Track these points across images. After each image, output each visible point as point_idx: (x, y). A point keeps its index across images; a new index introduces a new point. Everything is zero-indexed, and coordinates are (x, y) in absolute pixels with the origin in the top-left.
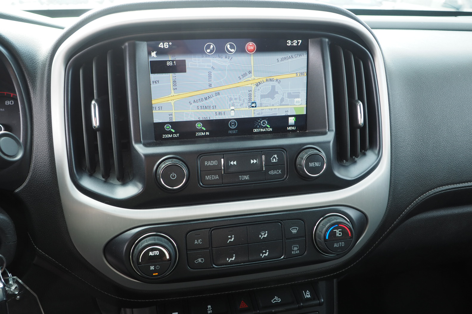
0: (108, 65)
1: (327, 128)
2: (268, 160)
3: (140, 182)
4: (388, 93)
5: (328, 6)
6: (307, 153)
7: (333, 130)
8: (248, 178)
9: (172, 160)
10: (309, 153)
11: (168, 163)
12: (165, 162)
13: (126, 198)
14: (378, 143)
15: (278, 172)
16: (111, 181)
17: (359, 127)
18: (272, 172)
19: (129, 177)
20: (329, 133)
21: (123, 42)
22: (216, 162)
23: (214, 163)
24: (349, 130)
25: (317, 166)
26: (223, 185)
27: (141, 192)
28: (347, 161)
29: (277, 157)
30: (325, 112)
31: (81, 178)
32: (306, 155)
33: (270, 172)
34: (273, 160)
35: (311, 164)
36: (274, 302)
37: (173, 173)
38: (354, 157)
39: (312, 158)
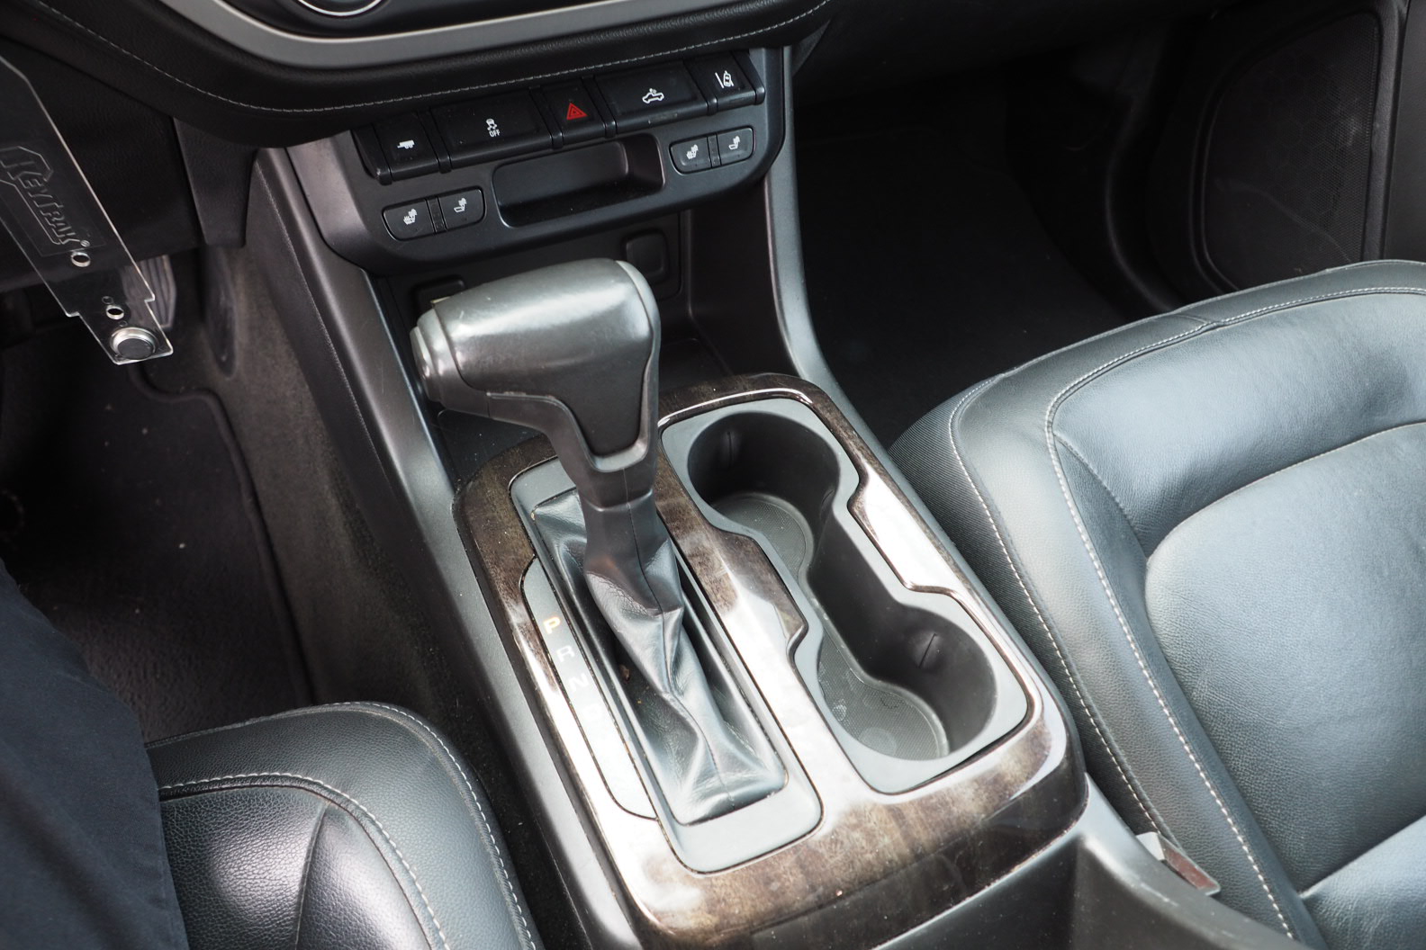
36: (650, 100)
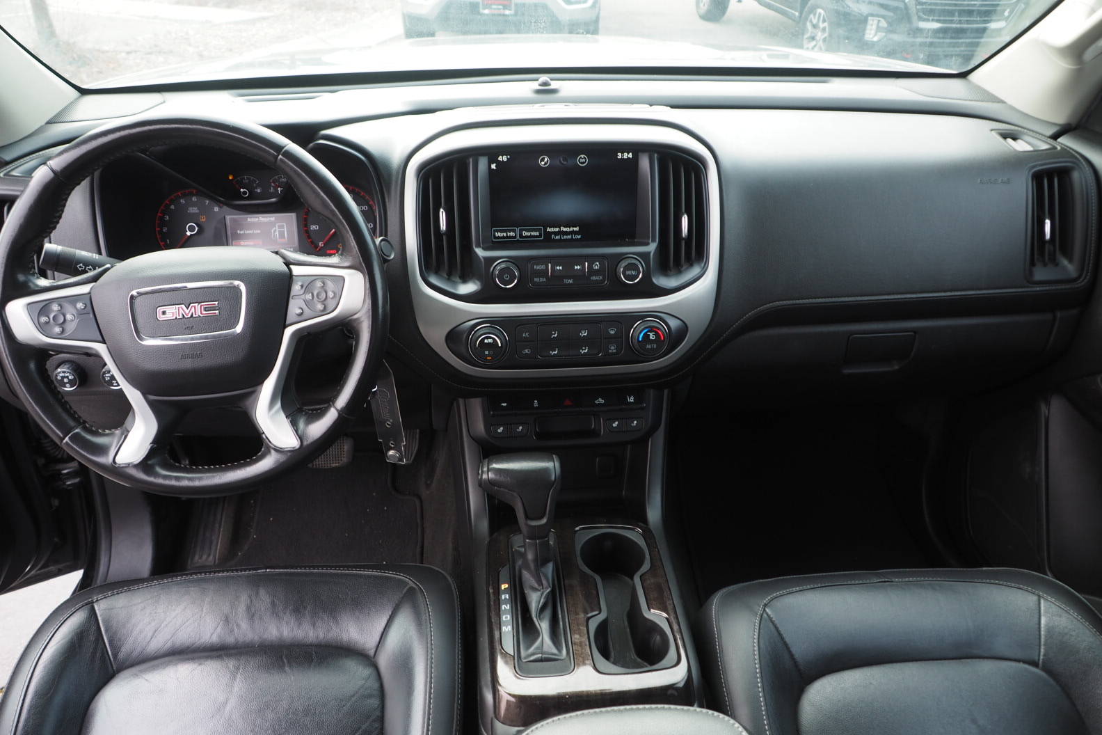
0: (454, 176)
1: (651, 240)
2: (590, 267)
6: (626, 262)
7: (656, 242)
8: (572, 282)
9: (506, 263)
11: (503, 266)
12: (500, 265)
13: (467, 294)
14: (705, 255)
16: (454, 279)
17: (684, 239)
18: (594, 278)
19: (470, 276)
20: (651, 245)
21: (468, 160)
22: (544, 266)
24: (673, 241)
26: (549, 287)
27: (479, 289)
28: (670, 271)
29: (599, 264)
31: (429, 276)
32: (624, 264)
33: (591, 277)
34: (595, 267)
35: (628, 272)
36: (598, 403)
37: (507, 274)
38: (680, 267)
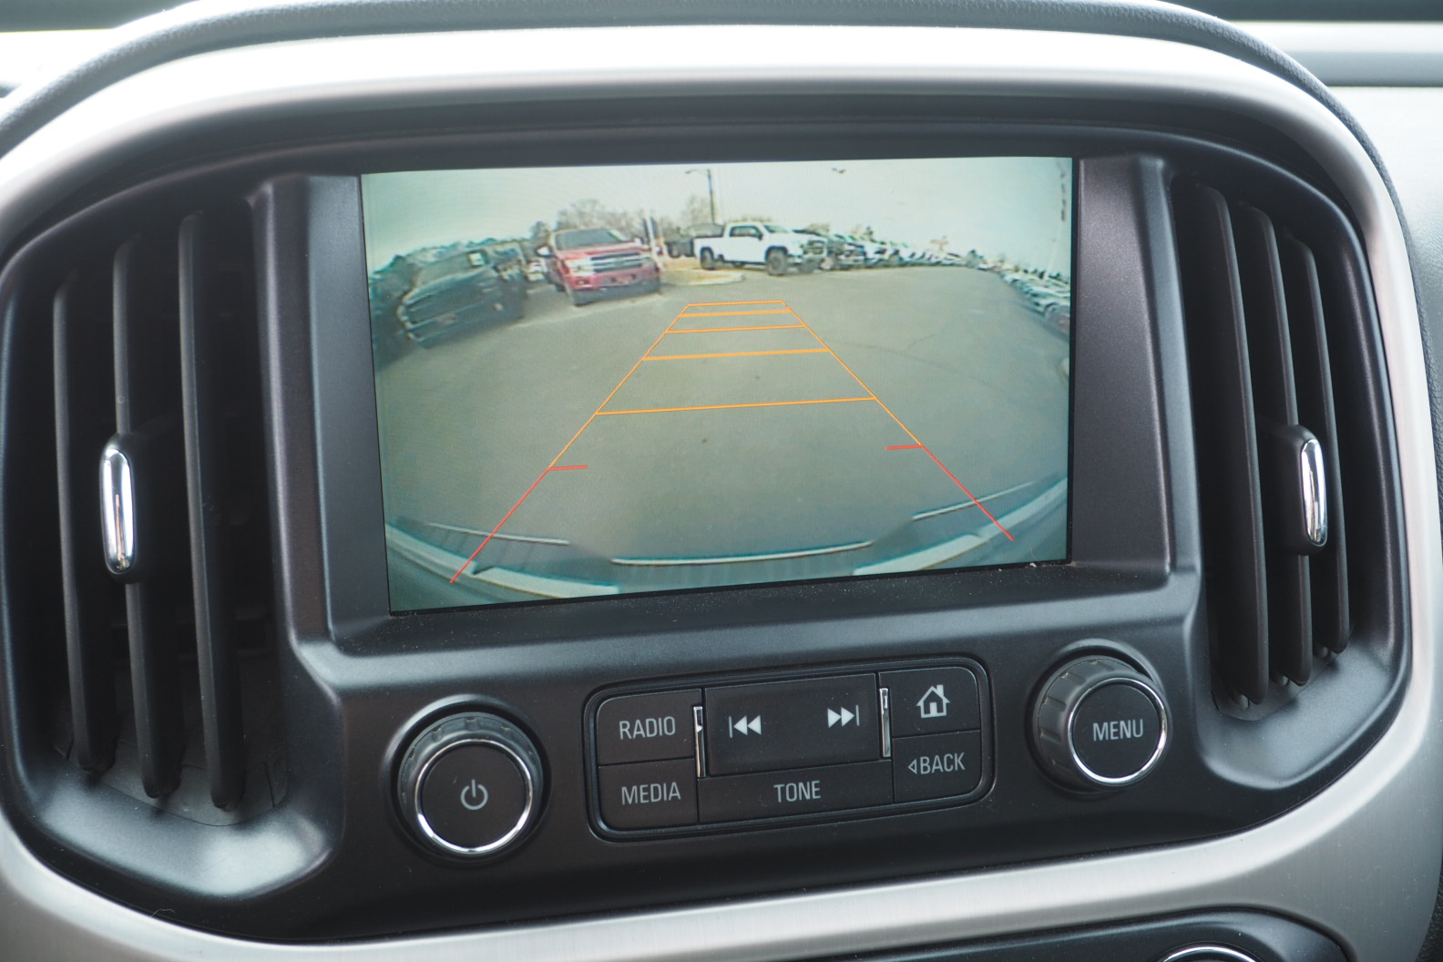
0: (182, 280)
1: (1168, 559)
2: (904, 713)
3: (318, 818)
4: (1430, 390)
5: (1161, 15)
6: (1080, 680)
7: (1191, 569)
8: (817, 793)
9: (470, 718)
10: (1089, 680)
11: (450, 735)
12: (435, 729)
13: (252, 892)
14: (1392, 618)
15: (951, 762)
16: (186, 810)
17: (1307, 546)
18: (922, 765)
19: (271, 789)
20: (1174, 581)
21: (252, 178)
22: (669, 721)
23: (662, 726)
24: (1263, 562)
25: (1129, 735)
26: (700, 827)
27: (321, 866)
29: (945, 695)
30: (1157, 482)
31: (46, 798)
32: (1078, 689)
33: (915, 762)
34: (927, 711)
35: (1101, 727)
37: (473, 782)
38: (1285, 680)
39: (1106, 701)
